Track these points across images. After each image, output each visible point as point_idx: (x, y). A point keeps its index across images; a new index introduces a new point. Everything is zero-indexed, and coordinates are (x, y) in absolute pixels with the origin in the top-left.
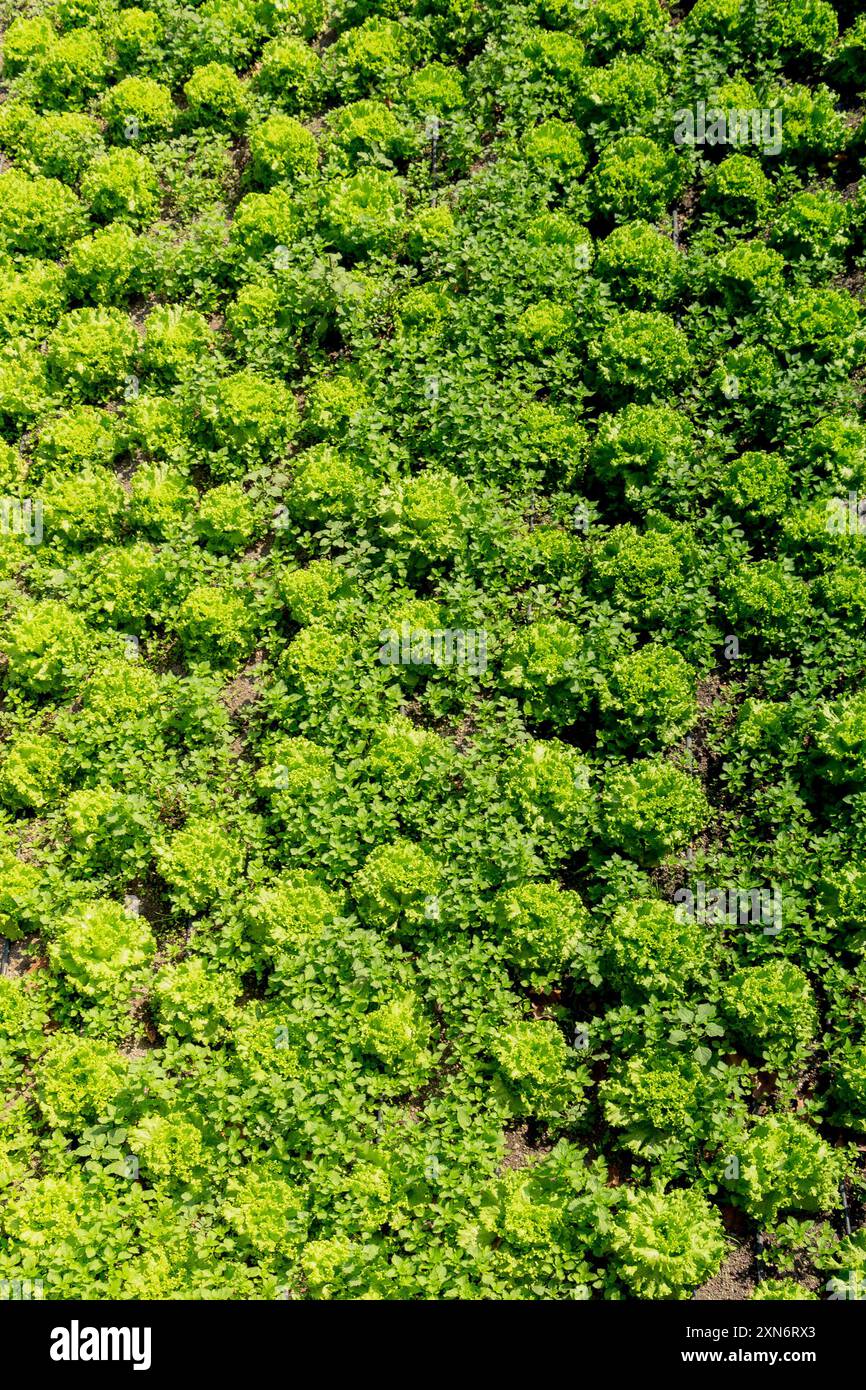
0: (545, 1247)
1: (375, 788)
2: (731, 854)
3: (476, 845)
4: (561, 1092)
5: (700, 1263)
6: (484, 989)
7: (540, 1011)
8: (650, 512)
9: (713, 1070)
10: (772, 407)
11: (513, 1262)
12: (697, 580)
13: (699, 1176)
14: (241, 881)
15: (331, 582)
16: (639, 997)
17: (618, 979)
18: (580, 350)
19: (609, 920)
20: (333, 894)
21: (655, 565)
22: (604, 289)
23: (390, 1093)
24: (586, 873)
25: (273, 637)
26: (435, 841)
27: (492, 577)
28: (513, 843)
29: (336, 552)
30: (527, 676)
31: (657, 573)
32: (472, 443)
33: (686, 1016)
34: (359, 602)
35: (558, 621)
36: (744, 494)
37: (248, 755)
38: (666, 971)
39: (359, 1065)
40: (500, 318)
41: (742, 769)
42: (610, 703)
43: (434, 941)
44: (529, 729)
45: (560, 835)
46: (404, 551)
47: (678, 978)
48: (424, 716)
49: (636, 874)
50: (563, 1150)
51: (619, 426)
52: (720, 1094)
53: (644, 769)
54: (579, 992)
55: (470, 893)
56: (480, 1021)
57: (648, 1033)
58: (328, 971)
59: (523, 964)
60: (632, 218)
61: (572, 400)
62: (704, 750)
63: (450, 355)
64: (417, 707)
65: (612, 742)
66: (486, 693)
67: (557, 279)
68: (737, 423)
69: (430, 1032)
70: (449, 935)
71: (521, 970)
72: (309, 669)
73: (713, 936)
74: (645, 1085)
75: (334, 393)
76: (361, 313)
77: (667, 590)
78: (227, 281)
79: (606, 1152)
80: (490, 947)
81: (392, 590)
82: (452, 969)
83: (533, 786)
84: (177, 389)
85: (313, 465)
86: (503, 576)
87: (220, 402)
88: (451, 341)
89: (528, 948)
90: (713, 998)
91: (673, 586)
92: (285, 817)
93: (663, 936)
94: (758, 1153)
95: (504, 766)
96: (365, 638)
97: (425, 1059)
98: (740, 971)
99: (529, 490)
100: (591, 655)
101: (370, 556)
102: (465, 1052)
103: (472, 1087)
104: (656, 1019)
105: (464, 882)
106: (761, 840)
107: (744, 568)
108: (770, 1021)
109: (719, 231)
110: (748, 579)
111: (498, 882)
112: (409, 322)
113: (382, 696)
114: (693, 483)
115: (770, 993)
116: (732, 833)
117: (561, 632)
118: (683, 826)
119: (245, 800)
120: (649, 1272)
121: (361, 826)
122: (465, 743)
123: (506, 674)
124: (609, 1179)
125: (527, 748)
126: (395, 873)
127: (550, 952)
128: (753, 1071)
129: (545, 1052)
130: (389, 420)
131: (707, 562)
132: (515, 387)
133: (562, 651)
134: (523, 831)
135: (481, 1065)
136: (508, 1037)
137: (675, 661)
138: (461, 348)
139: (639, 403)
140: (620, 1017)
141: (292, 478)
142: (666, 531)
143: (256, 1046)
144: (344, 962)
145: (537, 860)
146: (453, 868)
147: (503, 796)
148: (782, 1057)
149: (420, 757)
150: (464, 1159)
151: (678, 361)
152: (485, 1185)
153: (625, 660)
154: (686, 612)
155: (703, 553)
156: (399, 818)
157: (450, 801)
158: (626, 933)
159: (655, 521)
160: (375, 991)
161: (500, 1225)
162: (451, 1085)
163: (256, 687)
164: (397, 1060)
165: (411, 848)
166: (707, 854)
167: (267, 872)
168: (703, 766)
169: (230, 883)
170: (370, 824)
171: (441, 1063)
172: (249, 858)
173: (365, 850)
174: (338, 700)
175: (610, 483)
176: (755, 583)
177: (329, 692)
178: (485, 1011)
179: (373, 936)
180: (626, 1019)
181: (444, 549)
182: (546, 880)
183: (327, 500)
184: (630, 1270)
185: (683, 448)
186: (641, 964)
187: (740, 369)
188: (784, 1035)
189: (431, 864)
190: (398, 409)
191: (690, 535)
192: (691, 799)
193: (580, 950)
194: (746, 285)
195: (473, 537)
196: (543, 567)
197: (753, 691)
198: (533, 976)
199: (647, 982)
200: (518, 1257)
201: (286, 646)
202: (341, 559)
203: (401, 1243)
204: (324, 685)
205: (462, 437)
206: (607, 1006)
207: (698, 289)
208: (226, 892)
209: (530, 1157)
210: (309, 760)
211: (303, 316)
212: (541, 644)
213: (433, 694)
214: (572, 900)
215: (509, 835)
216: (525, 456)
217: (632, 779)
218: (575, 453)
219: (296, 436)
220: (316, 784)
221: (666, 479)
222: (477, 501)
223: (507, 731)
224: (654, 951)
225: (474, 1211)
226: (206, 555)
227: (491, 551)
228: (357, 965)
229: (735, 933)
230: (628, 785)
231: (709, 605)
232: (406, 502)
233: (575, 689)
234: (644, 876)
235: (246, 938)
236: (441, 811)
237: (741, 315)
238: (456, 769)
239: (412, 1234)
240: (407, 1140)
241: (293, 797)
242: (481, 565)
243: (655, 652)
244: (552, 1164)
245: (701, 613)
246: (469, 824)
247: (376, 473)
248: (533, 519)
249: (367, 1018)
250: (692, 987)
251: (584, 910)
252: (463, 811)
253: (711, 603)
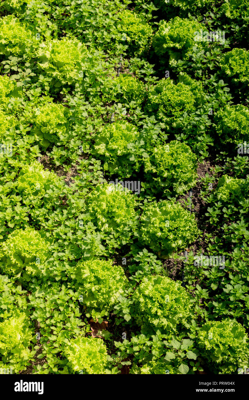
1: (18, 198)
3: (70, 235)
6: (65, 316)
7: (96, 332)
8: (181, 73)
12: (202, 110)
16: (151, 330)
17: (140, 318)
19: (138, 284)
21: (181, 101)
26: (47, 230)
27: (94, 96)
28: (89, 236)
29: (13, 73)
30: (108, 149)
31: (182, 105)
32: (92, 26)
33: (176, 345)
34: (22, 100)
35: (127, 123)
36: (232, 69)
38: (167, 317)
41: (218, 212)
42: (150, 169)
43: (40, 285)
44: (106, 177)
45: (116, 235)
46: (49, 77)
47: (173, 322)
48: (50, 164)
49: (155, 261)
51: (169, 27)
53: (165, 205)
54: (118, 324)
55: (63, 261)
56: (60, 335)
57: (154, 352)
59: (88, 304)
61: (147, 11)
62: (198, 199)
64: (47, 159)
65: (150, 189)
66: (85, 156)
68: (232, 33)
69: (31, 338)
70: (49, 283)
71: (87, 307)
73: (194, 300)
77: (186, 114)
80: (71, 292)
81: (41, 96)
82: (48, 303)
83: (104, 207)
85: (5, 25)
86: (101, 96)
89: (92, 295)
90: (192, 336)
91: (189, 112)
93: (167, 297)
95: (90, 195)
96: (23, 119)
97: (26, 354)
98: (209, 323)
99: (119, 55)
100: (142, 143)
101: (31, 77)
102: (50, 353)
104: (159, 344)
105: (61, 254)
106: (225, 251)
107: (228, 108)
108: (223, 354)
110: (229, 113)
111: (79, 257)
113: (29, 151)
114: (205, 61)
115: (224, 337)
116: (210, 245)
117: (128, 129)
118: (183, 238)
121: (8, 218)
122: (71, 181)
123: (96, 147)
125: (103, 187)
126: (23, 245)
127: (104, 299)
129: (95, 357)
130: (49, 9)
131: (209, 102)
133: (127, 139)
134: (96, 230)
135: (58, 361)
136: (75, 346)
137: (186, 151)
139: (181, 17)
140: (139, 340)
142: (189, 84)
145: (101, 247)
146: (56, 246)
147: (88, 211)
149: (45, 185)
153: (160, 147)
154: (195, 126)
155: (207, 97)
156: (29, 216)
157: (58, 210)
158: (147, 293)
159: (183, 78)
160: (2, 311)
164: (10, 353)
165: (34, 233)
166: (195, 255)
168: (197, 208)
170: (13, 218)
171: (35, 358)
173: (8, 231)
175: (162, 56)
176: (233, 116)
178: (64, 329)
179: (6, 279)
180: (142, 342)
181: (71, 79)
182: (106, 259)
183: (11, 45)
185: (202, 43)
186: (153, 311)
187: (237, 5)
188: (231, 364)
189: (44, 242)
190: (54, 4)
191: (201, 87)
192: (188, 224)
193: (120, 300)
195: (87, 74)
196: (122, 95)
197: (228, 171)
198: (93, 312)
199: (155, 322)
202: (15, 77)
205: (87, 23)
206: (133, 333)
212: (116, 134)
213: (56, 153)
214: (119, 271)
215: (88, 231)
216: (118, 37)
217: (158, 210)
218: (145, 39)
221: (191, 57)
222: (90, 56)
223: (93, 177)
224: (161, 305)
227: (95, 82)
229: (208, 301)
230: (155, 212)
231: (207, 124)
232: (53, 52)
233: (132, 159)
234: (160, 263)
236: (53, 215)
238: (63, 193)
242: (89, 90)
243: (176, 144)
245: (202, 127)
246: (67, 223)
247: (39, 35)
248: (120, 70)
250: (181, 329)
251: (125, 278)
252: (65, 216)
253: (209, 123)
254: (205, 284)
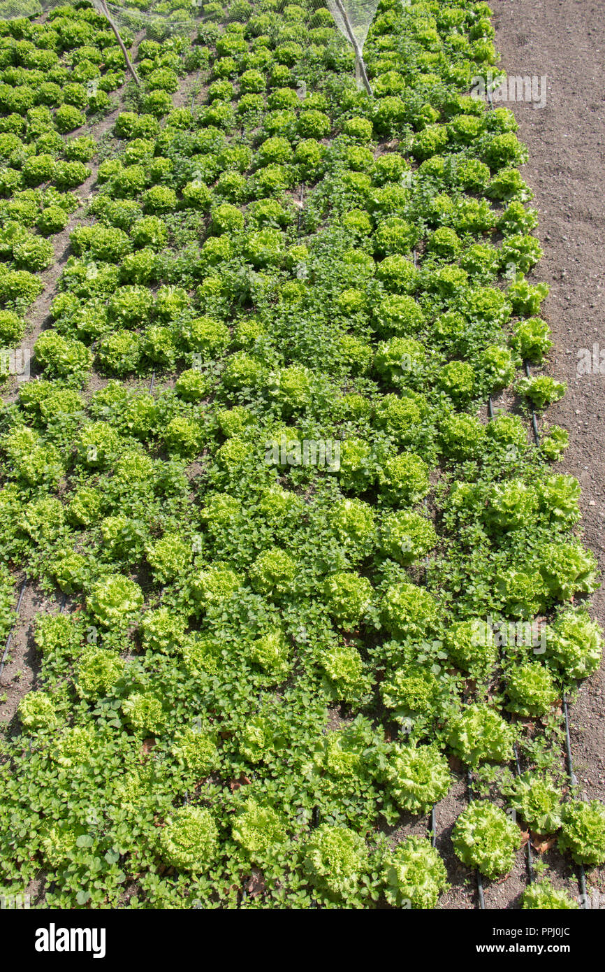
0: (350, 776)
1: (262, 520)
2: (449, 561)
3: (315, 551)
4: (359, 687)
5: (437, 789)
6: (318, 629)
7: (348, 642)
8: (404, 388)
9: (442, 678)
10: (464, 340)
11: (332, 785)
12: (428, 421)
13: (435, 738)
14: (190, 567)
15: (243, 416)
16: (401, 636)
17: (390, 625)
18: (369, 311)
19: (384, 593)
20: (239, 575)
21: (407, 413)
22: (381, 284)
23: (266, 685)
24: (373, 568)
25: (213, 443)
26: (293, 549)
27: (324, 417)
28: (334, 551)
29: (246, 402)
30: (342, 466)
31: (408, 418)
32: (316, 353)
33: (426, 647)
34: (257, 427)
35: (358, 439)
36: (451, 381)
37: (197, 501)
38: (416, 622)
39: (249, 669)
40: (330, 296)
41: (454, 517)
42: (385, 481)
43: (292, 602)
44: (343, 493)
45: (359, 548)
46: (280, 403)
47: (422, 626)
48: (289, 484)
49: (399, 569)
50: (360, 720)
51: (388, 347)
52: (446, 691)
53: (402, 515)
54: (369, 632)
55: (311, 577)
56: (315, 647)
57: (406, 656)
58: (234, 616)
59: (339, 616)
60: (394, 253)
61: (365, 334)
62: (434, 507)
63: (305, 312)
64: (285, 480)
65: (386, 501)
66: (321, 474)
67: (358, 279)
68: (447, 347)
69: (289, 651)
70: (300, 599)
71: (338, 619)
72: (230, 459)
73: (440, 604)
74: (405, 685)
75: (247, 328)
76: (262, 291)
77: (413, 426)
78: (198, 275)
79: (384, 722)
80: (321, 606)
81: (274, 421)
82: (301, 617)
83: (345, 522)
84: (171, 324)
85: (236, 361)
86: (330, 416)
87: (192, 330)
88: (306, 305)
89: (342, 607)
90: (441, 638)
91: (416, 424)
92: (215, 534)
93: (414, 603)
94: (468, 725)
95: (330, 511)
96: (259, 444)
97: (285, 667)
98: (455, 624)
99: (344, 376)
100: (375, 457)
101: (263, 405)
102: (307, 664)
103: (310, 683)
104: (410, 648)
105: (308, 571)
106: (464, 554)
107: (452, 416)
108: (472, 651)
109: (436, 260)
110: (454, 422)
111: (325, 572)
112: (286, 296)
113: (267, 474)
114: (425, 375)
115: (471, 636)
116: (449, 549)
117: (359, 445)
118: (423, 545)
119: (195, 525)
120: (408, 793)
121: (255, 540)
122: (310, 499)
124: (386, 738)
125: (342, 502)
126: (272, 565)
127: (353, 610)
128: (463, 679)
129: (350, 665)
130: (275, 341)
131: (433, 413)
132: (337, 328)
133: (360, 454)
134: (340, 545)
135: (315, 671)
136: (330, 656)
137: (417, 461)
138: (311, 309)
139: (398, 337)
140: (391, 646)
141: (226, 367)
142: (412, 397)
143: (194, 656)
144: (243, 612)
145: (346, 561)
146: (302, 563)
147: (329, 527)
148: (479, 671)
149: (286, 505)
150: (306, 724)
151: (417, 318)
152: (317, 739)
153: (392, 459)
154: (423, 437)
155: (431, 409)
156: (274, 536)
157: (301, 528)
158: (394, 601)
159: (407, 393)
160: (259, 628)
161: (325, 762)
162: (299, 682)
163: (203, 467)
164: (270, 667)
165: (280, 552)
166: (436, 560)
167: (204, 563)
168: (433, 514)
169: (185, 568)
170: (260, 539)
171: (294, 669)
172: (196, 554)
173: (256, 552)
174: (245, 475)
175: (384, 374)
176: (458, 424)
177: (241, 470)
178: (318, 641)
179: (259, 598)
180: (394, 648)
181: (301, 402)
182: (352, 571)
183: (243, 377)
184: (398, 792)
185: (420, 358)
186: (402, 618)
187: (448, 323)
188: (480, 659)
189: (291, 561)
190: (279, 336)
191: (425, 399)
192: (427, 530)
193: (369, 609)
194: (450, 285)
195: (315, 397)
196: (351, 413)
197: (459, 477)
198: (344, 623)
199: (405, 628)
200: (335, 782)
201: (219, 448)
202: (249, 406)
203: (270, 771)
204: (238, 467)
205: (310, 350)
206: (384, 640)
207: (426, 286)
208: (182, 572)
209: (342, 724)
210: (229, 505)
211: (234, 292)
212: (349, 450)
213: (294, 474)
214: (365, 582)
215: (332, 547)
216: (342, 359)
217: (396, 520)
218: (366, 359)
219: (228, 347)
220: (232, 517)
221: (412, 372)
222: (317, 380)
223: (331, 493)
224: (409, 611)
225: (311, 754)
226: (181, 402)
227: (324, 404)
228: (250, 614)
229: (452, 602)
230: (394, 522)
232: (282, 379)
233: (367, 473)
234: (403, 570)
235: (191, 597)
236: (297, 533)
237: (448, 298)
238: (305, 512)
239: (276, 767)
240: (274, 712)
241: (220, 523)
242: (319, 411)
243: (407, 456)
244: (354, 728)
245: (430, 437)
246: (311, 540)
247: (268, 365)
248: (344, 390)
249: (254, 643)
250: (430, 631)
251: (371, 588)
252: (308, 533)
253: (436, 433)
254: (448, 586)
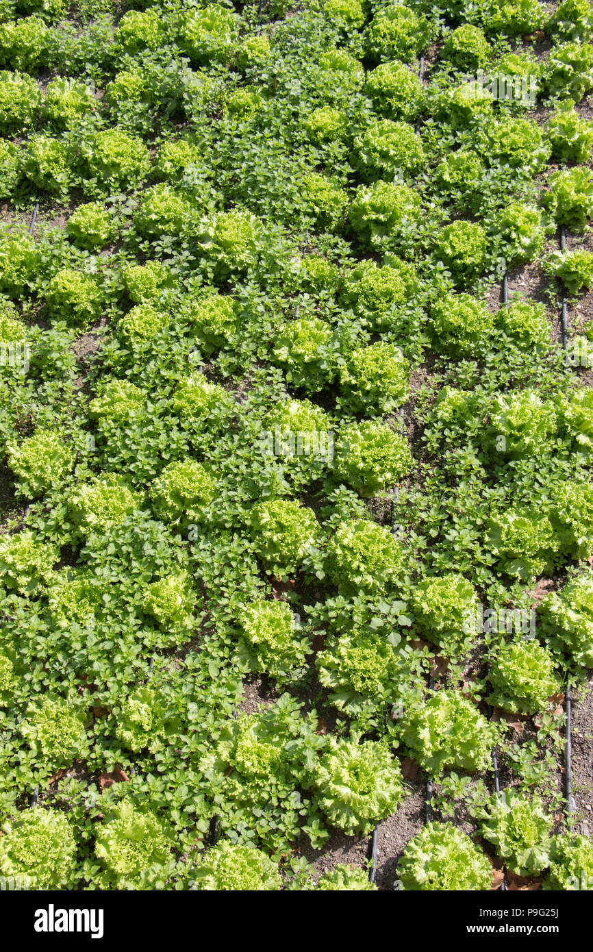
0: (265, 777)
1: (175, 421)
2: (426, 494)
3: (243, 468)
4: (288, 657)
5: (382, 802)
6: (238, 573)
7: (279, 595)
8: (387, 253)
9: (401, 651)
10: (478, 192)
11: (240, 788)
12: (415, 301)
13: (387, 733)
14: (69, 478)
15: (160, 276)
16: (351, 591)
17: (337, 575)
18: (349, 142)
19: (334, 532)
20: (136, 494)
21: (387, 289)
22: (368, 103)
23: (160, 646)
24: (321, 497)
25: (114, 309)
26: (213, 463)
28: (268, 469)
29: (166, 256)
30: (291, 354)
31: (388, 295)
32: (268, 194)
33: (384, 608)
34: (178, 292)
35: (316, 319)
36: (453, 248)
37: (86, 389)
38: (372, 573)
39: (139, 622)
40: (295, 115)
41: (438, 435)
42: (348, 379)
43: (205, 534)
44: (289, 391)
45: (304, 468)
46: (213, 261)
47: (381, 580)
48: (216, 375)
49: (356, 501)
50: (285, 701)
51: (370, 194)
52: (406, 670)
53: (368, 427)
54: (308, 583)
55: (235, 502)
56: (232, 597)
57: (355, 618)
58: (124, 549)
59: (269, 557)
60: (392, 59)
61: (340, 174)
62: (412, 419)
63: (259, 135)
64: (211, 368)
65: (348, 406)
66: (261, 363)
67: (337, 93)
68: (453, 201)
69: (196, 602)
70: (217, 531)
71: (267, 562)
72: (137, 334)
73: (408, 551)
74: (350, 657)
75: (175, 151)
76: (200, 100)
77: (394, 307)
78: (109, 67)
79: (318, 707)
80: (246, 542)
81: (202, 286)
82: (216, 556)
84: (65, 135)
85: (155, 196)
86: (281, 284)
87: (95, 147)
88: (260, 126)
89: (274, 546)
90: (405, 597)
91: (398, 304)
92: (106, 434)
93: (372, 547)
94: (432, 719)
95: (268, 415)
96: (179, 316)
97: (190, 622)
98: (426, 579)
99: (305, 230)
100: (337, 345)
101: (189, 262)
102: (220, 620)
103: (222, 646)
104: (362, 608)
105: (232, 493)
106: (448, 486)
107: (449, 297)
109: (451, 74)
110: (451, 305)
111: (255, 496)
112: (233, 110)
113: (187, 358)
114: (418, 237)
115: (447, 597)
116: (427, 479)
117: (317, 327)
118: (393, 470)
119: (80, 420)
120: (342, 805)
121: (161, 447)
122: (243, 396)
123: (276, 352)
124: (319, 728)
125: (286, 404)
126: (182, 482)
127: (289, 551)
128: (431, 655)
129: (279, 625)
130: (213, 174)
131: (424, 290)
132: (302, 161)
133: (317, 340)
134: (278, 462)
135: (230, 630)
137: (395, 355)
138: (266, 131)
139: (386, 180)
140: (336, 604)
141: (140, 203)
142: (397, 267)
143: (64, 601)
144: (137, 543)
145: (285, 484)
146: (224, 483)
148: (454, 647)
149: (209, 402)
150: (211, 701)
151: (415, 156)
152: (224, 723)
153: (361, 350)
154: (406, 323)
155: (421, 284)
156: (189, 444)
157: (227, 435)
158: (345, 542)
159: (390, 260)
160: (158, 567)
161: (232, 756)
162: (207, 643)
163: (98, 342)
164: (169, 621)
165: (195, 466)
166: (409, 492)
167: (89, 473)
168: (411, 430)
169: (61, 479)
170: (168, 446)
171: (201, 626)
172: (78, 461)
173: (163, 463)
174: (155, 357)
175: (362, 232)
176: (456, 308)
177: (148, 352)
178: (237, 590)
179: (160, 526)
180: (340, 606)
181: (242, 262)
182: (291, 498)
183: (163, 221)
184: (328, 803)
185: (413, 213)
186: (354, 566)
187: (457, 166)
188: (456, 630)
189: (209, 478)
190: (219, 167)
191: (414, 271)
192: (399, 451)
193: (311, 552)
194: (466, 111)
195: (262, 256)
196: (310, 282)
197: (450, 382)
198: (275, 567)
199: (357, 580)
200: (244, 784)
201: (122, 316)
202: (168, 262)
203: (156, 765)
204: (146, 345)
205: (262, 190)
206: (327, 595)
207: (433, 110)
208: (57, 484)
209: (260, 706)
210: (129, 396)
211: (160, 98)
212: (302, 333)
213: (223, 360)
214: (308, 515)
215: (267, 463)
216: (303, 207)
217: (359, 433)
218: (338, 209)
219: (146, 177)
220: (132, 414)
221: (400, 232)
222: (267, 233)
223: (273, 391)
224: (364, 558)
225: (214, 743)
226: (73, 248)
227: (273, 267)
228: (147, 548)
229: (425, 551)
230: (355, 437)
231: (422, 320)
232: (218, 228)
233: (324, 366)
234: (362, 503)
235: (67, 519)
236: (220, 442)
237: (462, 130)
238: (234, 413)
239: (164, 758)
240: (169, 683)
241: (115, 421)
242: (266, 276)
243: (381, 347)
244: (276, 711)
245: (416, 324)
246: (239, 452)
247: (200, 207)
248: (305, 250)
249: (149, 587)
250: (391, 588)
251: (316, 523)
252: (236, 443)
253: (425, 318)
254: (422, 528)
